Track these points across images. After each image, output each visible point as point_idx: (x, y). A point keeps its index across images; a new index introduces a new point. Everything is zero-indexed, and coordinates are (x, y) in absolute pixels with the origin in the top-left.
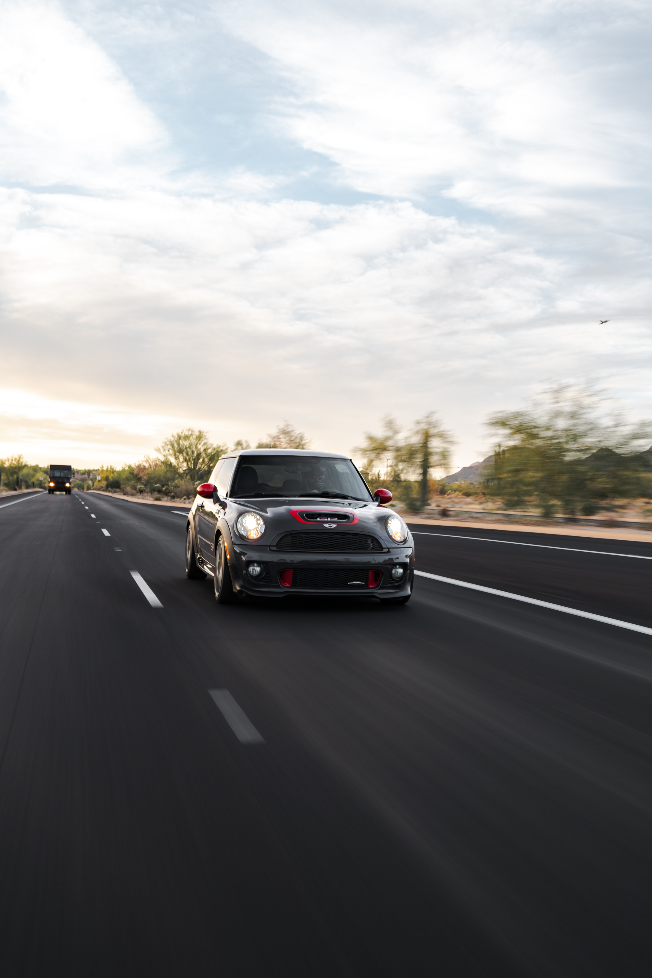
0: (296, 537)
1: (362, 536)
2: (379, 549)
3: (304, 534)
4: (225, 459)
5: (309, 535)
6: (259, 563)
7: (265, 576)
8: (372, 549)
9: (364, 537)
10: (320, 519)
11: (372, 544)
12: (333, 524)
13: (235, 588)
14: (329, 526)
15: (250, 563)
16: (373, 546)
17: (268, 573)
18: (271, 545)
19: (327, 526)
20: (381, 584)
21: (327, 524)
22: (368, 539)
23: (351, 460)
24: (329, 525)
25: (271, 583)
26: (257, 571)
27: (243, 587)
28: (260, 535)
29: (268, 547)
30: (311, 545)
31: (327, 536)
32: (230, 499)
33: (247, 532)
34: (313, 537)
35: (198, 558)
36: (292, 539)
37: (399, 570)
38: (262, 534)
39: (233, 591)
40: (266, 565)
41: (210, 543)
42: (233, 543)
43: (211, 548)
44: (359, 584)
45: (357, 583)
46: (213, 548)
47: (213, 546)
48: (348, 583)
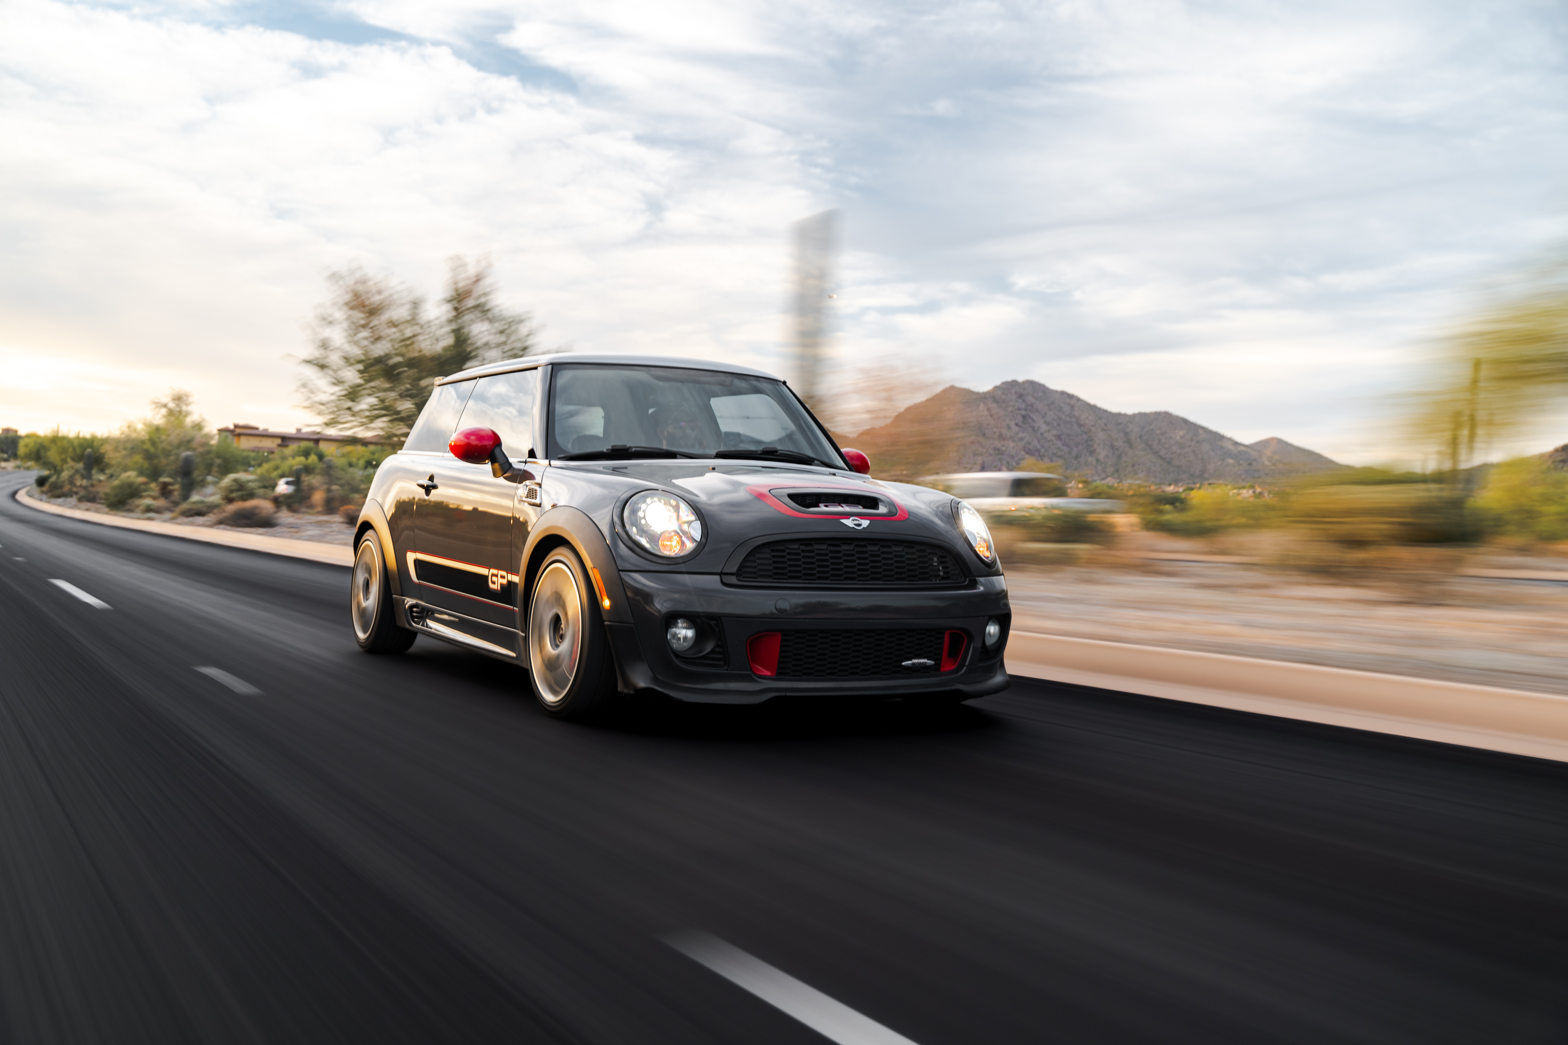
0: (783, 551)
1: (923, 548)
3: (801, 545)
4: (475, 378)
5: (806, 545)
6: (692, 619)
7: (712, 652)
8: (943, 578)
9: (929, 551)
10: (826, 506)
11: (943, 568)
12: (861, 519)
13: (627, 683)
14: (855, 525)
15: (671, 619)
16: (944, 573)
17: (720, 643)
18: (723, 571)
20: (967, 664)
21: (848, 518)
22: (935, 554)
23: (784, 383)
24: (854, 520)
25: (727, 670)
26: (685, 638)
27: (655, 680)
28: (690, 546)
29: (718, 577)
30: (819, 572)
31: (851, 547)
32: (553, 462)
33: (654, 538)
34: (822, 552)
35: (407, 606)
36: (774, 556)
37: (992, 629)
38: (698, 544)
39: (626, 691)
40: (715, 622)
41: (483, 571)
42: (620, 568)
43: (494, 583)
44: (924, 664)
45: (921, 663)
46: (504, 581)
47: (503, 577)
48: (903, 664)
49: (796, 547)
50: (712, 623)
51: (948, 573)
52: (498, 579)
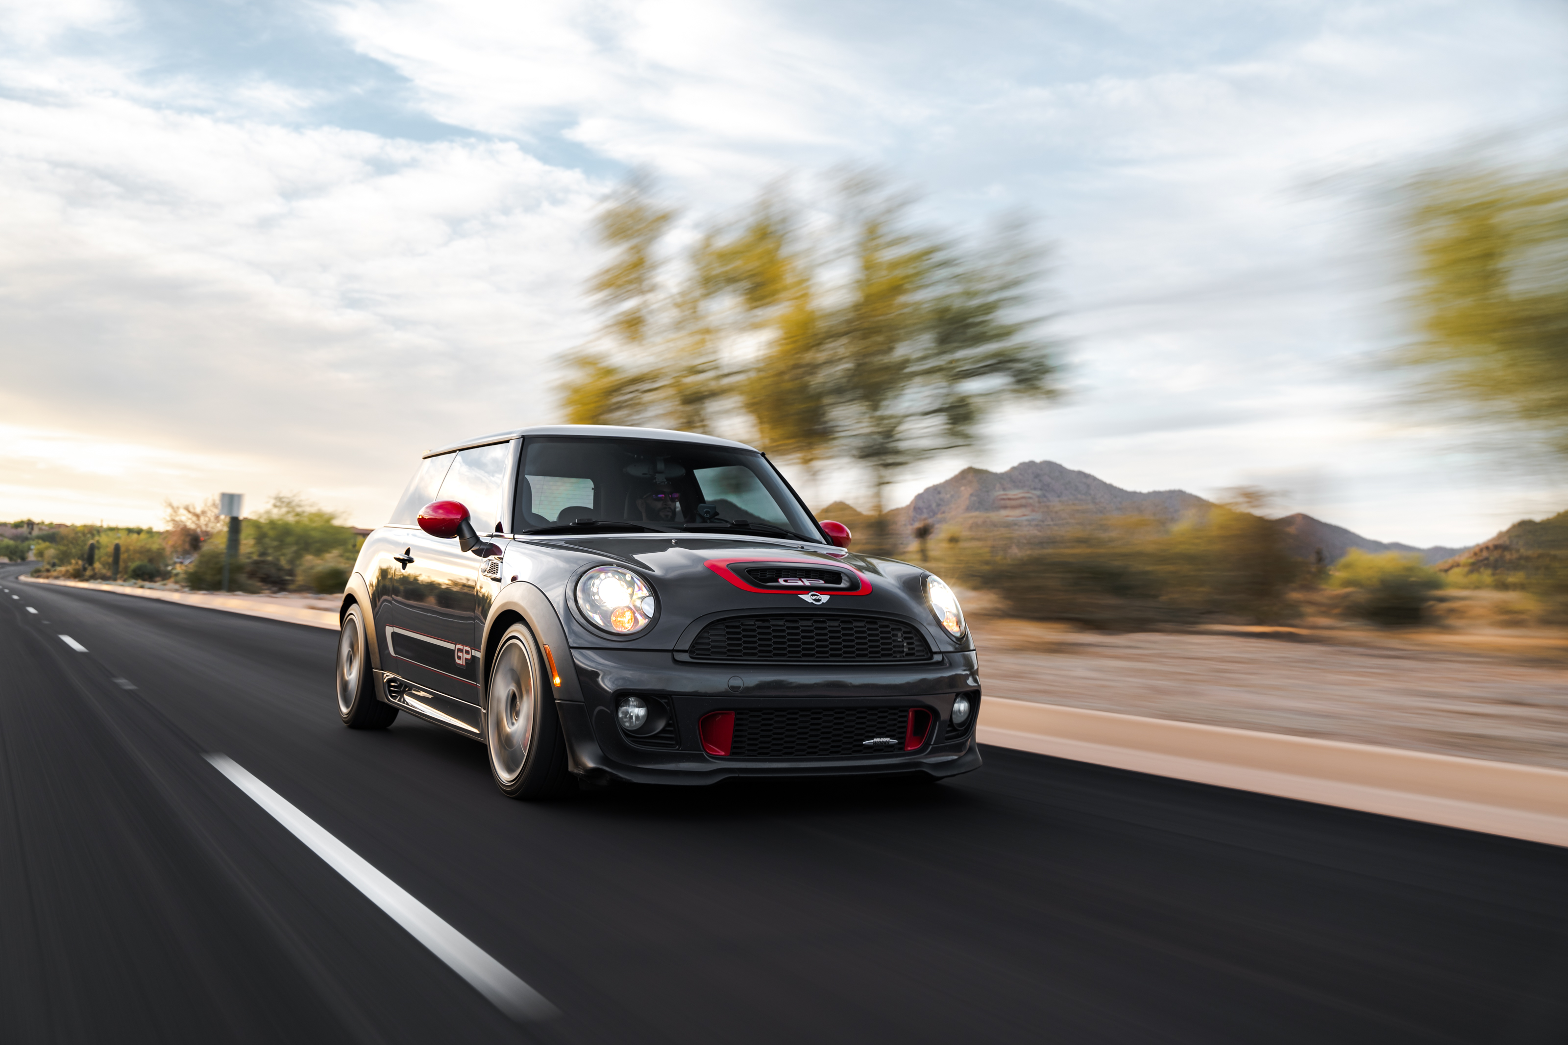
0: (738, 627)
1: (886, 623)
2: (924, 656)
3: (757, 621)
4: (455, 451)
5: (764, 621)
6: (645, 697)
7: (663, 731)
8: (907, 655)
9: (892, 626)
10: (785, 581)
11: (908, 643)
12: (821, 593)
13: (578, 763)
14: (814, 600)
15: (621, 697)
16: (909, 649)
17: (671, 722)
18: (674, 648)
19: (808, 598)
20: (932, 743)
21: (805, 594)
22: (899, 630)
24: (813, 595)
25: (678, 750)
26: (637, 717)
27: (604, 760)
28: (643, 622)
29: (669, 654)
30: (775, 649)
31: (809, 623)
32: (517, 536)
33: (606, 616)
34: (779, 628)
35: (385, 680)
36: (728, 633)
37: (962, 706)
38: (651, 620)
39: (576, 771)
40: (666, 701)
41: (451, 646)
42: (571, 646)
43: (459, 658)
44: (887, 743)
45: (883, 741)
46: (469, 657)
47: (467, 652)
48: (864, 743)
49: (752, 623)
50: (663, 701)
51: (913, 649)
52: (463, 655)
